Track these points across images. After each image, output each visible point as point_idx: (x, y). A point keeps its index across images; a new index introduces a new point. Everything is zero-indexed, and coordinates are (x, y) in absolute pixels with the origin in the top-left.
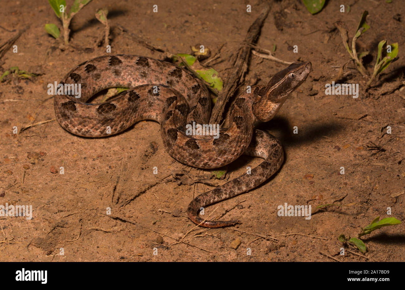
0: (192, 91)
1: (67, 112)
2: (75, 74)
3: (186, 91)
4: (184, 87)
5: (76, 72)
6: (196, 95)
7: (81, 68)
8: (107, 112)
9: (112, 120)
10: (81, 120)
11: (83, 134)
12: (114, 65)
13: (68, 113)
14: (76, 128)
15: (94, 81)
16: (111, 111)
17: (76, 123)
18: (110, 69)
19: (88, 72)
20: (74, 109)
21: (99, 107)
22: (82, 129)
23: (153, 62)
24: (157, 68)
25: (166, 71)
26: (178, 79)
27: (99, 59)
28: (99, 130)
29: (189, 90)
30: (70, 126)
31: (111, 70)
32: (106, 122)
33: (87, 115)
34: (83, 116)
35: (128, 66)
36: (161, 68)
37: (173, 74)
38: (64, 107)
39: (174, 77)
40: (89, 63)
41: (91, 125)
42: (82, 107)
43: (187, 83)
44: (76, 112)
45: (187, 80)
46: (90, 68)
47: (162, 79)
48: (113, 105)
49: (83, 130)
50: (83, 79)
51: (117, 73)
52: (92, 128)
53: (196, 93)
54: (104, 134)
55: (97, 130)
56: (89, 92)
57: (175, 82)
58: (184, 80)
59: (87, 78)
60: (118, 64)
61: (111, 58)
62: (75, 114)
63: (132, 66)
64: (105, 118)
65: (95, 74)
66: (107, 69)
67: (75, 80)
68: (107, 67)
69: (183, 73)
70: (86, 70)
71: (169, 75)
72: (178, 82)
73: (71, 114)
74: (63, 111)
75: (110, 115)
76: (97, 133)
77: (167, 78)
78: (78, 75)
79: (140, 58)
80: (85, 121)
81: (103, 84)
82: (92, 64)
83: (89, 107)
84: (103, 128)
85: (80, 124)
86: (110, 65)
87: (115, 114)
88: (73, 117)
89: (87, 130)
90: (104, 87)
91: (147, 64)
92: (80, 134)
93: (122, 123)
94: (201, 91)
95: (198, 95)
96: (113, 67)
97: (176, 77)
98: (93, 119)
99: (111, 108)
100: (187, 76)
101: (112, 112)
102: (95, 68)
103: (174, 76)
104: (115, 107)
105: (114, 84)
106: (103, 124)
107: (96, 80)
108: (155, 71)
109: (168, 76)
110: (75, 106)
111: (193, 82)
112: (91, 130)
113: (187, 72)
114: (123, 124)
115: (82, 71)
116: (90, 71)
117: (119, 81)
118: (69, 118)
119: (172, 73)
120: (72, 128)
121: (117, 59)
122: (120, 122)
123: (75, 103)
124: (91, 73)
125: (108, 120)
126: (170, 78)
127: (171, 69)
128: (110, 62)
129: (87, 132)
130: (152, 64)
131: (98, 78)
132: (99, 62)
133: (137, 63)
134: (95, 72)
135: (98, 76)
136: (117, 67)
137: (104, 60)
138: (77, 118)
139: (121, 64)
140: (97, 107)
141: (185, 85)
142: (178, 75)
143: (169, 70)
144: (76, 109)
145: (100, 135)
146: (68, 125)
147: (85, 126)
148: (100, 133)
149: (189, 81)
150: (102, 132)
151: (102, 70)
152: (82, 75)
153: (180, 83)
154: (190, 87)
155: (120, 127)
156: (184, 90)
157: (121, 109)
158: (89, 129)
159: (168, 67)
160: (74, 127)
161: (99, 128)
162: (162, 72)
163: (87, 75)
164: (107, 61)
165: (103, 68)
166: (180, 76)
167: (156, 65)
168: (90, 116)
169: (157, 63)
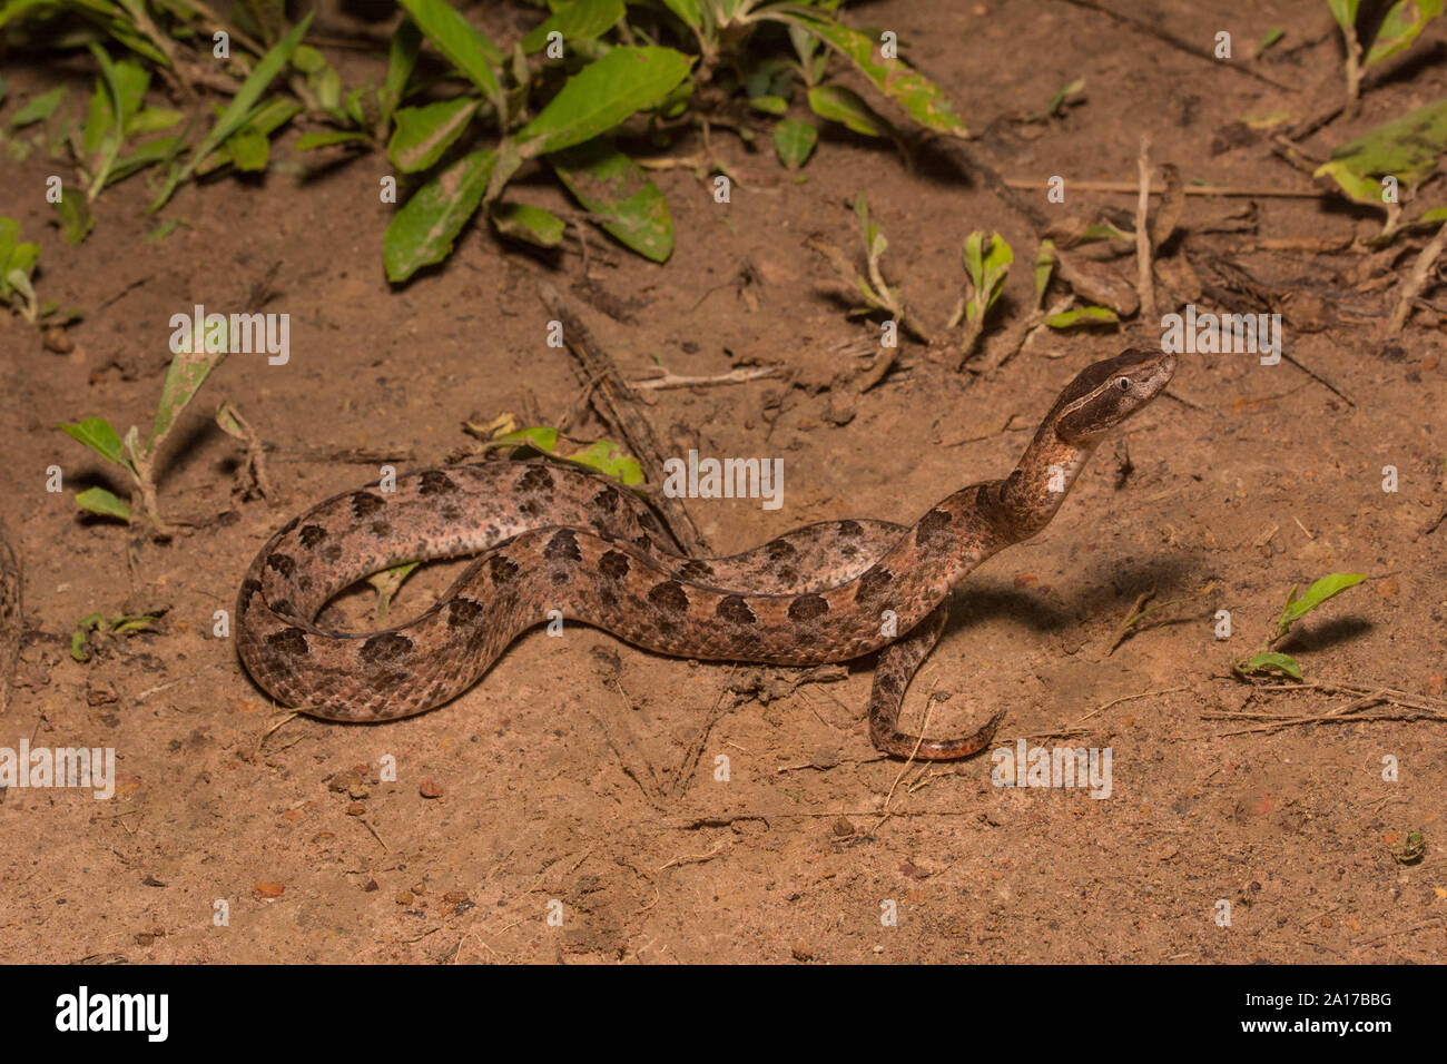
0: (599, 511)
1: (283, 657)
2: (280, 557)
3: (581, 513)
4: (573, 507)
5: (279, 551)
6: (619, 512)
7: (289, 538)
8: (387, 657)
9: (402, 677)
10: (322, 677)
11: (327, 713)
12: (367, 512)
13: (287, 660)
14: (310, 698)
15: (327, 567)
16: (399, 654)
17: (308, 685)
18: (360, 526)
19: (309, 546)
20: (303, 648)
21: (367, 643)
22: (324, 701)
23: (462, 475)
24: (476, 484)
25: (504, 485)
26: (547, 492)
27: (327, 508)
28: (368, 705)
29: (590, 509)
30: (292, 693)
31: (363, 529)
32: (386, 681)
33: (336, 665)
34: (324, 665)
35: (402, 505)
36: (488, 482)
37: (527, 483)
38: (276, 646)
39: (535, 491)
40: (306, 523)
41: (346, 690)
42: (323, 644)
43: (575, 494)
44: (307, 658)
45: (572, 488)
46: (312, 533)
47: (502, 508)
48: (404, 638)
49: (328, 703)
50: (301, 567)
51: (380, 530)
52: (350, 699)
53: (613, 509)
54: (383, 715)
55: (363, 702)
56: (318, 596)
57: (543, 502)
58: (564, 491)
59: (309, 561)
60: (377, 508)
61: (353, 498)
62: (306, 662)
63: (411, 504)
64: (383, 672)
65: (329, 549)
66: (353, 528)
67: (283, 572)
68: (353, 522)
69: (553, 472)
70: (302, 542)
71: (518, 490)
72: (550, 499)
73: (294, 661)
74: (273, 655)
75: (397, 665)
76: (363, 712)
77: (515, 499)
78: (287, 557)
79: (424, 475)
80: (332, 680)
81: (350, 569)
82: (313, 523)
83: (339, 645)
84: (378, 697)
85: (319, 687)
86: (359, 516)
87: (410, 663)
88: (299, 670)
89: (337, 704)
90: (353, 578)
91: (450, 485)
92: (320, 714)
93: (435, 682)
94: (625, 501)
95: (624, 511)
96: (366, 520)
97: (541, 489)
98: (350, 674)
99: (398, 646)
100: (566, 478)
101: (402, 658)
102: (323, 534)
103: (532, 490)
104: (409, 645)
105: (381, 561)
106: (379, 689)
107: (332, 563)
108: (477, 495)
109: (517, 494)
110: (303, 642)
111: (592, 486)
112: (348, 704)
113: (562, 469)
114: (440, 685)
115: (292, 546)
116: (314, 542)
117: (393, 548)
118: (289, 672)
119: (522, 483)
120: (300, 697)
121: (370, 496)
122: (430, 681)
123: (305, 633)
124: (316, 547)
125: (392, 678)
126: (524, 498)
127: (517, 475)
128: (355, 510)
129: (338, 708)
130: (460, 480)
131: (337, 557)
132: (329, 514)
133: (423, 491)
134: (327, 544)
135: (334, 553)
136: (377, 517)
137: (339, 507)
138: (310, 673)
139: (382, 506)
140: (362, 643)
141: (574, 501)
142: (541, 483)
143: (512, 479)
144: (305, 650)
145: (373, 717)
146: (287, 691)
147: (331, 693)
148: (371, 712)
149: (580, 488)
150: (375, 710)
151: (343, 535)
152: (296, 556)
153: (556, 500)
154: (587, 500)
155: (430, 694)
156: (576, 514)
157: (429, 648)
158: (343, 701)
159: (508, 473)
160: (305, 695)
161: (369, 698)
162: (497, 491)
163: (307, 553)
164: (347, 507)
165: (343, 528)
166: (549, 483)
167: (471, 478)
168: (344, 667)
169: (473, 474)
